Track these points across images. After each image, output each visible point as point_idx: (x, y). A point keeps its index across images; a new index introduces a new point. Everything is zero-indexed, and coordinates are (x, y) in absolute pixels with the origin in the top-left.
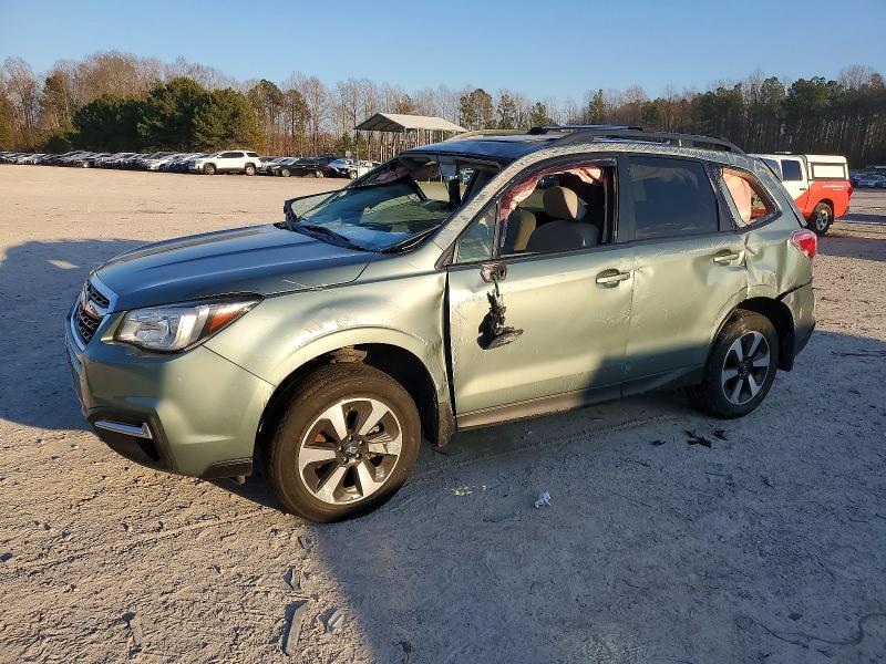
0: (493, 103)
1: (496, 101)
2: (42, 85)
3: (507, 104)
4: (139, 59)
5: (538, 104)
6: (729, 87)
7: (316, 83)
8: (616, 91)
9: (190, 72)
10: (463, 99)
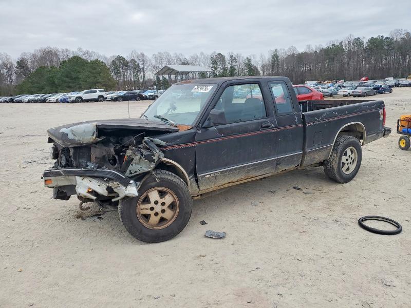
0: (226, 60)
1: (227, 58)
2: (16, 64)
3: (233, 59)
4: (60, 50)
5: (248, 58)
6: (337, 44)
7: (143, 55)
8: (284, 49)
9: (84, 54)
10: (212, 58)
